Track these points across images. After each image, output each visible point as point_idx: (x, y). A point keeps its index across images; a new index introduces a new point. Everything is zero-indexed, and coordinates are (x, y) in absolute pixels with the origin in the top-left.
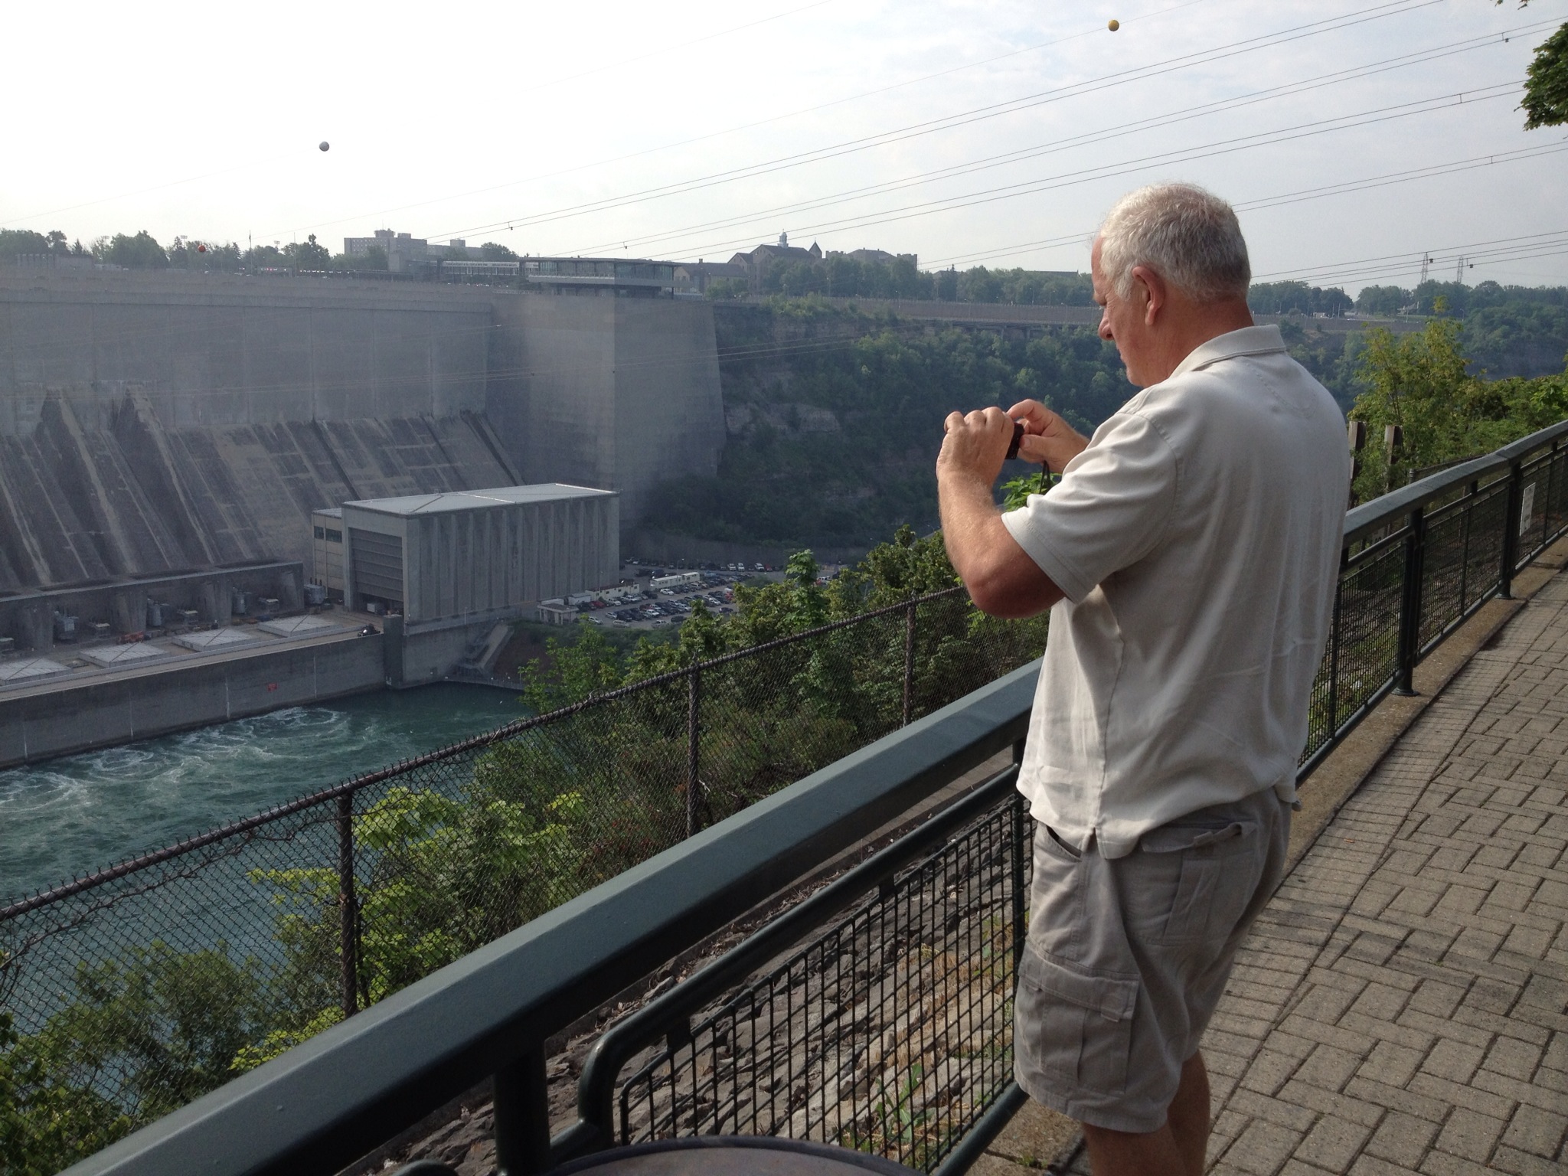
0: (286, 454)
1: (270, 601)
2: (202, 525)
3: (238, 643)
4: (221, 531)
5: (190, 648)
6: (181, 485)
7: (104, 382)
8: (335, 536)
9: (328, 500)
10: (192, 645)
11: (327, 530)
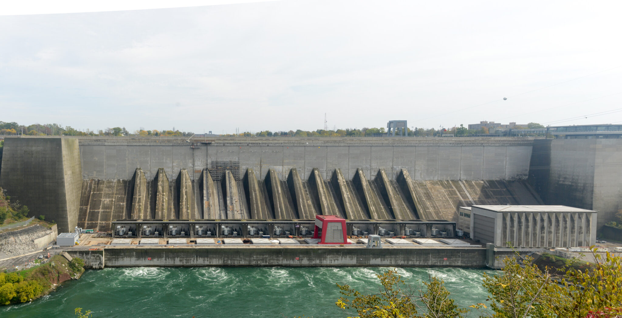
0: (450, 189)
1: (444, 233)
2: (422, 208)
3: (434, 244)
4: (428, 210)
5: (419, 243)
6: (416, 196)
7: (395, 167)
8: (468, 216)
9: (465, 204)
10: (419, 242)
11: (465, 213)
